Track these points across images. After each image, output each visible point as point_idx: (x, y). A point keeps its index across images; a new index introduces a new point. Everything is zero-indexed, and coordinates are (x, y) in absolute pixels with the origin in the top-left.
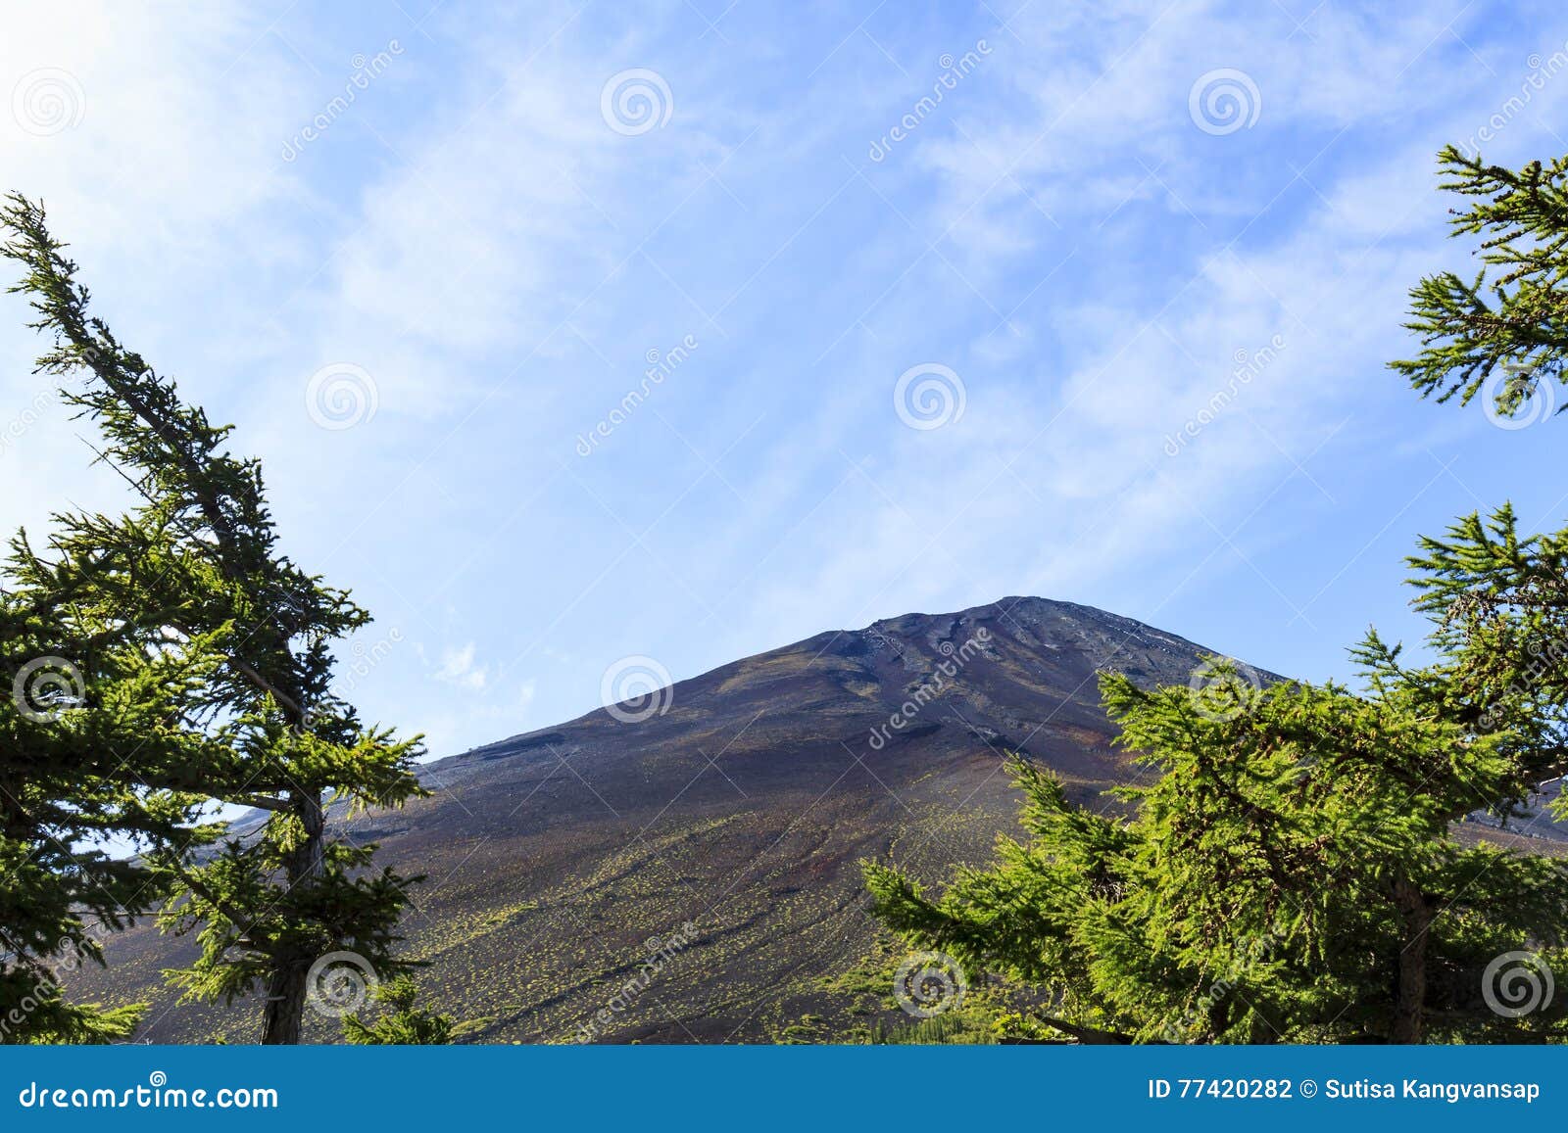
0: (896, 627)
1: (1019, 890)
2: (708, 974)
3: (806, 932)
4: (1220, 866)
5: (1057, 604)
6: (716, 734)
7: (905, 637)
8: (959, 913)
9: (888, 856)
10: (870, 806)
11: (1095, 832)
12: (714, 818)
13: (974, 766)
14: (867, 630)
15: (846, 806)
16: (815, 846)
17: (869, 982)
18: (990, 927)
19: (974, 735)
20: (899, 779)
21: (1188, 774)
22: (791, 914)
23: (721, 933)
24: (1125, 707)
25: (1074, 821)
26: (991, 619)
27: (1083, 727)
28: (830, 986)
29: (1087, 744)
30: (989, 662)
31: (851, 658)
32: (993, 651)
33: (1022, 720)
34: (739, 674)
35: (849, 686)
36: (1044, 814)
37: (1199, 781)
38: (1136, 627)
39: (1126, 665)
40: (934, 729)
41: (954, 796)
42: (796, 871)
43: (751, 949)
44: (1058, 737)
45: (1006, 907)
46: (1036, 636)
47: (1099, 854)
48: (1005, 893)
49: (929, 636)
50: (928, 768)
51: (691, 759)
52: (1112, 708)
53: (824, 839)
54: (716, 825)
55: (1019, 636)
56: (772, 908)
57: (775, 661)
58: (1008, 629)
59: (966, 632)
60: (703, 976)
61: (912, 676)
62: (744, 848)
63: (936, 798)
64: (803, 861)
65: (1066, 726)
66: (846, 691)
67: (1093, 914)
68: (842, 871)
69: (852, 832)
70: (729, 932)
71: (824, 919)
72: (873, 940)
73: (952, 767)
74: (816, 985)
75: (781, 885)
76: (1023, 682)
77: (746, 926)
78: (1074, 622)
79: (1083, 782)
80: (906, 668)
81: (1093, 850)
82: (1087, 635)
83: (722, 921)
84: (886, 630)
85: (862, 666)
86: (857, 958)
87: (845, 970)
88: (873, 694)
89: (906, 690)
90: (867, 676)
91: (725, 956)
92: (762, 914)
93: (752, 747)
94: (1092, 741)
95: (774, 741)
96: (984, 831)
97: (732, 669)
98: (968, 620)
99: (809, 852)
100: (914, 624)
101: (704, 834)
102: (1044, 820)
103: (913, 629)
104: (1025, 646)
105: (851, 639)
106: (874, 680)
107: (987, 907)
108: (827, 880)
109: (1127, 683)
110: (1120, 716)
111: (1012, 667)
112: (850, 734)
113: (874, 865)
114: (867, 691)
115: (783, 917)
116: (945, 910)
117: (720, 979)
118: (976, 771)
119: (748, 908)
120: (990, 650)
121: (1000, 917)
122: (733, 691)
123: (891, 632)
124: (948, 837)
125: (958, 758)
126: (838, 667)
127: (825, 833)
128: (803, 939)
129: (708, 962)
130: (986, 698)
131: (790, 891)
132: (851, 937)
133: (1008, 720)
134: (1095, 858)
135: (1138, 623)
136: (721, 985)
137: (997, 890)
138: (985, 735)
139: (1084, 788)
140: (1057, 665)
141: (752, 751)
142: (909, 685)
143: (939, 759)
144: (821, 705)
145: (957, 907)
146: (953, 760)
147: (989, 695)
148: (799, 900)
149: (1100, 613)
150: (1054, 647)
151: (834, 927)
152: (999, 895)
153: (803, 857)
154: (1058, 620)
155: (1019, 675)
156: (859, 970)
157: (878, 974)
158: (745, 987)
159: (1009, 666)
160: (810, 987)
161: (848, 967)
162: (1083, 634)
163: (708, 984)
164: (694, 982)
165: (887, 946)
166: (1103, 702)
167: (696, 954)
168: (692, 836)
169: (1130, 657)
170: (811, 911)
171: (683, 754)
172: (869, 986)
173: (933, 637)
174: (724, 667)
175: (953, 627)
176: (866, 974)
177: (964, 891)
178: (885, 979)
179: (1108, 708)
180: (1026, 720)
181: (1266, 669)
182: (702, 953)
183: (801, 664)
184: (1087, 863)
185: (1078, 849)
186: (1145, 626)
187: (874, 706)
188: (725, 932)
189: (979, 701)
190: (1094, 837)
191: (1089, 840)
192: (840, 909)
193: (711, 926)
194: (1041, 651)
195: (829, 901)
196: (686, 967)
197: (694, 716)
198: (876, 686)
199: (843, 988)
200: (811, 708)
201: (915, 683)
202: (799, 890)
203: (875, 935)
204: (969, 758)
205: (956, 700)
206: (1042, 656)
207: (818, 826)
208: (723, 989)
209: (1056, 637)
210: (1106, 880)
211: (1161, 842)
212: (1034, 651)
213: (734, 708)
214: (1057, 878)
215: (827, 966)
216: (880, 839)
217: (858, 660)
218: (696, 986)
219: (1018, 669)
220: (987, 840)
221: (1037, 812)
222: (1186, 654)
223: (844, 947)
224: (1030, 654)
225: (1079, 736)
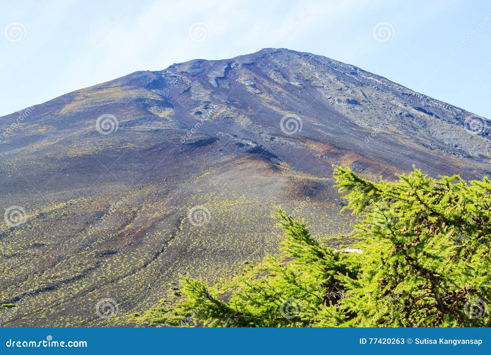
0: (186, 69)
1: (280, 294)
2: (53, 311)
3: (121, 281)
4: (407, 303)
5: (299, 54)
6: (59, 143)
7: (193, 76)
8: (241, 308)
9: (179, 229)
10: (167, 194)
11: (328, 259)
12: (58, 201)
13: (240, 167)
14: (165, 71)
15: (149, 195)
16: (128, 222)
17: (165, 316)
18: (260, 317)
19: (241, 145)
20: (187, 176)
21: (389, 252)
22: (111, 269)
23: (62, 282)
24: (350, 187)
25: (315, 250)
26: (253, 64)
27: (316, 140)
28: (138, 319)
29: (319, 152)
30: (250, 94)
31: (154, 91)
32: (254, 86)
33: (273, 135)
34: (75, 101)
35: (153, 110)
36: (296, 244)
37: (395, 258)
38: (355, 71)
39: (346, 98)
40: (211, 141)
41: (225, 187)
42: (114, 239)
43: (83, 293)
44: (299, 147)
45: (272, 304)
46: (284, 77)
47: (331, 272)
48: (271, 296)
49: (209, 75)
50: (207, 167)
51: (41, 161)
52: (342, 188)
53: (134, 217)
54: (58, 207)
55: (272, 76)
56: (98, 265)
57: (100, 92)
58: (264, 71)
59: (235, 74)
60: (49, 311)
61: (197, 103)
62: (78, 222)
63: (213, 188)
64: (119, 232)
65: (305, 139)
66: (151, 114)
67: (327, 316)
68: (147, 239)
69: (154, 212)
70: (67, 281)
71: (134, 272)
72: (167, 287)
73: (224, 167)
74: (128, 318)
75: (104, 249)
76: (275, 109)
77: (79, 277)
78: (311, 67)
79: (315, 178)
80: (193, 98)
81: (327, 270)
82: (320, 76)
83: (62, 273)
84: (178, 71)
85: (162, 96)
86: (156, 299)
87: (148, 308)
88: (169, 116)
89: (193, 114)
90: (166, 103)
91: (65, 298)
92: (90, 269)
93: (84, 153)
94: (322, 150)
95: (99, 148)
96: (246, 213)
97: (70, 97)
98: (237, 65)
99: (123, 226)
100: (199, 67)
101: (50, 213)
102: (296, 249)
103: (198, 70)
104: (277, 83)
105: (154, 77)
106: (170, 106)
107: (259, 305)
108: (136, 246)
109: (352, 174)
110: (347, 193)
111: (267, 98)
112: (153, 144)
113: (187, 278)
114: (166, 113)
115: (105, 271)
116: (232, 307)
117: (61, 314)
118: (240, 170)
119: (80, 265)
120: (251, 86)
121: (267, 311)
122: (71, 113)
123: (182, 72)
124: (221, 216)
125: (229, 161)
126: (145, 97)
127: (135, 213)
128: (119, 287)
129: (52, 303)
130: (248, 120)
131: (110, 253)
132: (152, 285)
133: (263, 135)
134: (328, 275)
135: (356, 68)
136: (62, 318)
137: (266, 294)
138: (248, 145)
139: (316, 183)
140: (298, 97)
141: (84, 155)
142: (195, 110)
143: (215, 162)
144: (133, 124)
145: (241, 304)
146: (225, 163)
147: (251, 117)
148: (116, 259)
149: (330, 61)
150: (297, 84)
151: (141, 276)
152: (267, 297)
153: (119, 229)
154: (300, 65)
155: (271, 103)
156: (158, 308)
157: (171, 310)
158: (78, 319)
159: (265, 97)
160: (124, 320)
161: (150, 306)
162: (317, 76)
163: (54, 318)
164: (43, 316)
165: (177, 291)
166: (336, 184)
167: (44, 297)
168: (42, 214)
169: (349, 91)
170: (125, 267)
171: (35, 157)
172: (165, 319)
173: (212, 77)
174: (64, 96)
175: (226, 69)
176: (162, 310)
177: (244, 295)
178: (176, 314)
179: (339, 188)
180: (276, 135)
181: (444, 101)
182: (48, 296)
183: (119, 95)
184: (323, 278)
185: (318, 268)
186: (361, 70)
187: (170, 124)
188: (64, 282)
189: (243, 121)
190: (328, 261)
191: (324, 264)
192: (145, 266)
193: (55, 277)
194: (288, 87)
195: (137, 261)
196: (37, 305)
197: (42, 130)
198: (172, 110)
199: (147, 320)
200: (126, 126)
201: (200, 109)
202: (116, 252)
203: (169, 284)
204: (237, 162)
205: (228, 121)
206: (288, 91)
207: (130, 208)
208: (63, 321)
209: (298, 77)
210: (335, 288)
211: (371, 293)
212: (284, 87)
213: (71, 124)
214: (304, 287)
215: (135, 305)
216: (173, 217)
217: (159, 91)
218: (44, 319)
219: (271, 99)
220: (248, 218)
221: (292, 244)
222: (389, 90)
223: (147, 292)
224: (280, 89)
225: (314, 146)
